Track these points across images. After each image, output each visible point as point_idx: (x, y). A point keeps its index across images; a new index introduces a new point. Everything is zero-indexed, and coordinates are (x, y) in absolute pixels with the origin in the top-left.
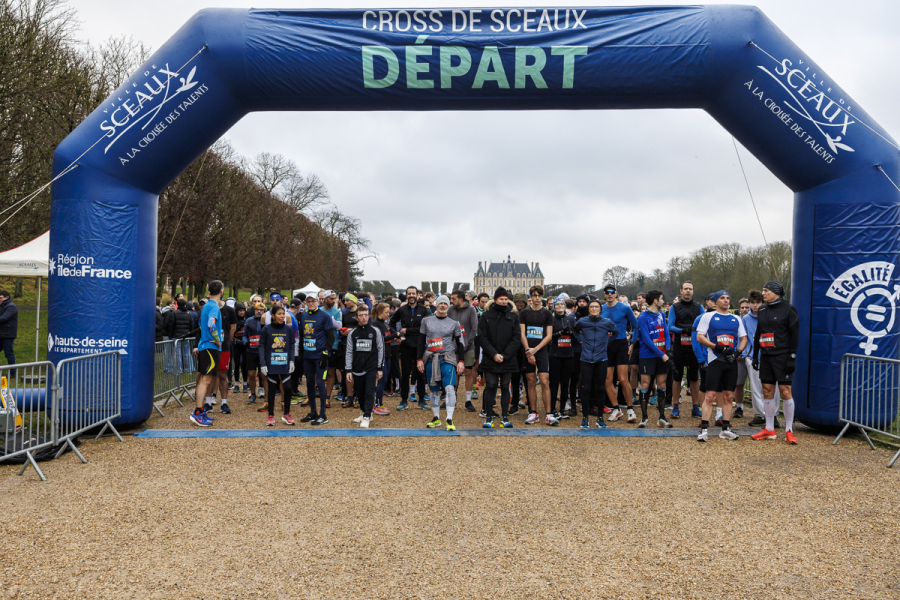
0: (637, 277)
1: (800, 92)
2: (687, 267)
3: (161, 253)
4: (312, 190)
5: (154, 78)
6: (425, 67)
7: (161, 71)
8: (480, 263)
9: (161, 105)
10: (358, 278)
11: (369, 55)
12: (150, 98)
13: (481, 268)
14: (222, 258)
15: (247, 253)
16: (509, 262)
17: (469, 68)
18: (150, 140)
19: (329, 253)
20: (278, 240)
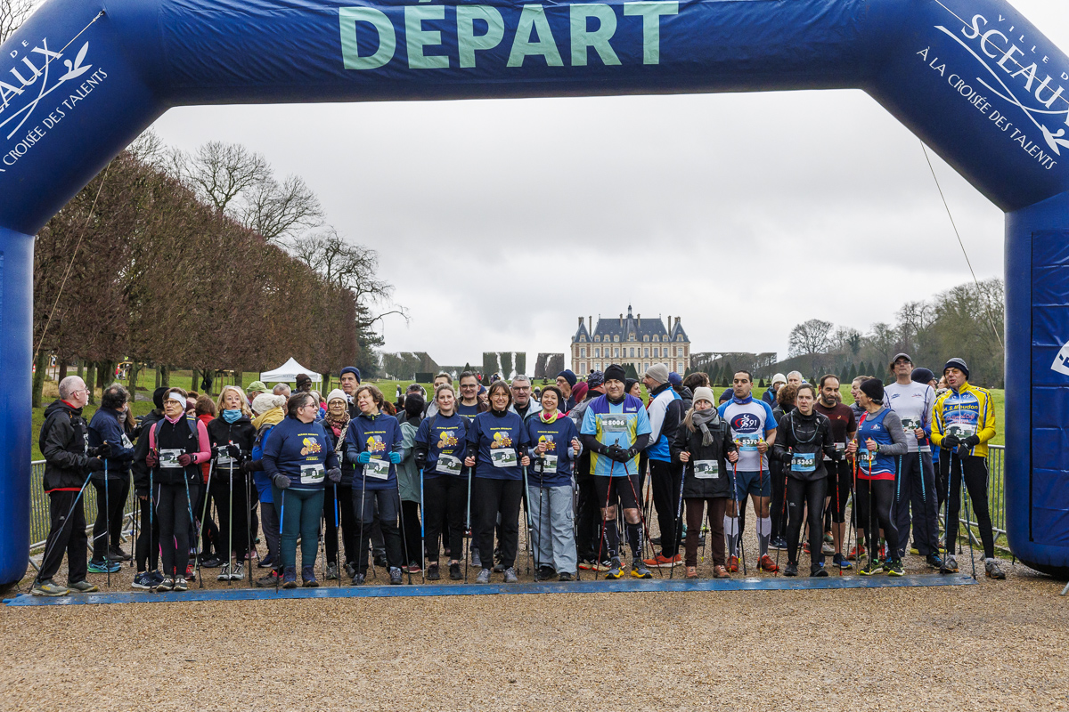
0: (847, 337)
1: (1001, 63)
2: (931, 318)
3: (41, 317)
4: (293, 202)
5: (25, 60)
6: (434, 38)
7: (36, 50)
8: (581, 319)
9: (36, 101)
10: (374, 348)
11: (350, 21)
12: (20, 91)
13: (582, 328)
14: (142, 322)
15: (183, 312)
16: (630, 316)
17: (501, 37)
18: (19, 154)
19: (322, 309)
20: (236, 290)
